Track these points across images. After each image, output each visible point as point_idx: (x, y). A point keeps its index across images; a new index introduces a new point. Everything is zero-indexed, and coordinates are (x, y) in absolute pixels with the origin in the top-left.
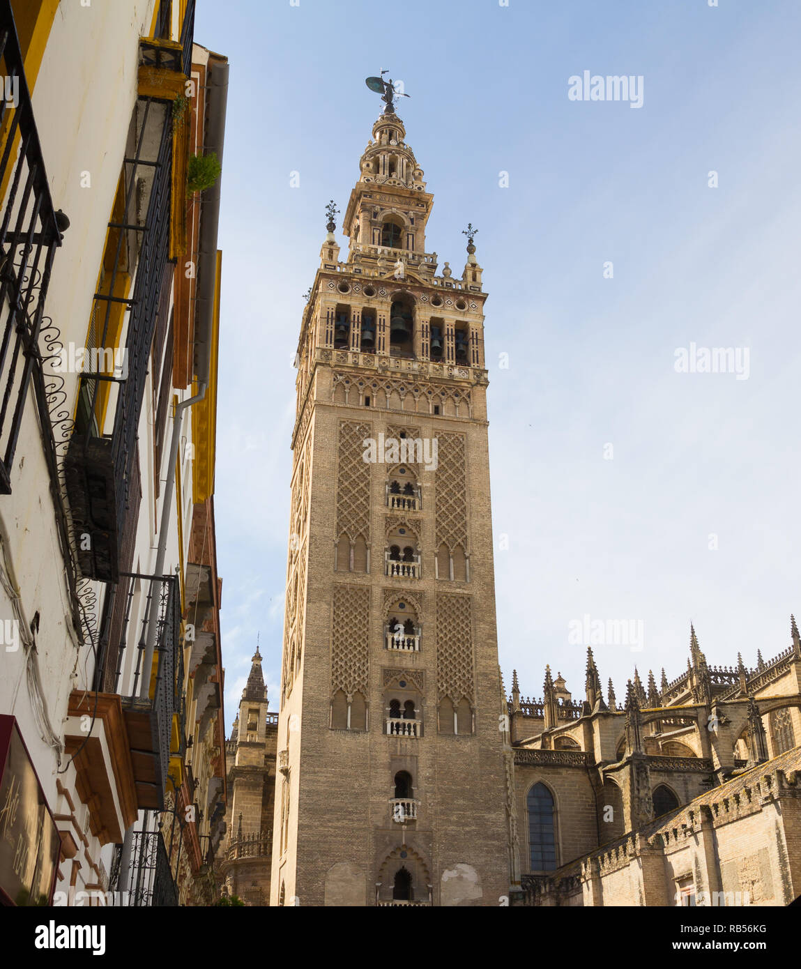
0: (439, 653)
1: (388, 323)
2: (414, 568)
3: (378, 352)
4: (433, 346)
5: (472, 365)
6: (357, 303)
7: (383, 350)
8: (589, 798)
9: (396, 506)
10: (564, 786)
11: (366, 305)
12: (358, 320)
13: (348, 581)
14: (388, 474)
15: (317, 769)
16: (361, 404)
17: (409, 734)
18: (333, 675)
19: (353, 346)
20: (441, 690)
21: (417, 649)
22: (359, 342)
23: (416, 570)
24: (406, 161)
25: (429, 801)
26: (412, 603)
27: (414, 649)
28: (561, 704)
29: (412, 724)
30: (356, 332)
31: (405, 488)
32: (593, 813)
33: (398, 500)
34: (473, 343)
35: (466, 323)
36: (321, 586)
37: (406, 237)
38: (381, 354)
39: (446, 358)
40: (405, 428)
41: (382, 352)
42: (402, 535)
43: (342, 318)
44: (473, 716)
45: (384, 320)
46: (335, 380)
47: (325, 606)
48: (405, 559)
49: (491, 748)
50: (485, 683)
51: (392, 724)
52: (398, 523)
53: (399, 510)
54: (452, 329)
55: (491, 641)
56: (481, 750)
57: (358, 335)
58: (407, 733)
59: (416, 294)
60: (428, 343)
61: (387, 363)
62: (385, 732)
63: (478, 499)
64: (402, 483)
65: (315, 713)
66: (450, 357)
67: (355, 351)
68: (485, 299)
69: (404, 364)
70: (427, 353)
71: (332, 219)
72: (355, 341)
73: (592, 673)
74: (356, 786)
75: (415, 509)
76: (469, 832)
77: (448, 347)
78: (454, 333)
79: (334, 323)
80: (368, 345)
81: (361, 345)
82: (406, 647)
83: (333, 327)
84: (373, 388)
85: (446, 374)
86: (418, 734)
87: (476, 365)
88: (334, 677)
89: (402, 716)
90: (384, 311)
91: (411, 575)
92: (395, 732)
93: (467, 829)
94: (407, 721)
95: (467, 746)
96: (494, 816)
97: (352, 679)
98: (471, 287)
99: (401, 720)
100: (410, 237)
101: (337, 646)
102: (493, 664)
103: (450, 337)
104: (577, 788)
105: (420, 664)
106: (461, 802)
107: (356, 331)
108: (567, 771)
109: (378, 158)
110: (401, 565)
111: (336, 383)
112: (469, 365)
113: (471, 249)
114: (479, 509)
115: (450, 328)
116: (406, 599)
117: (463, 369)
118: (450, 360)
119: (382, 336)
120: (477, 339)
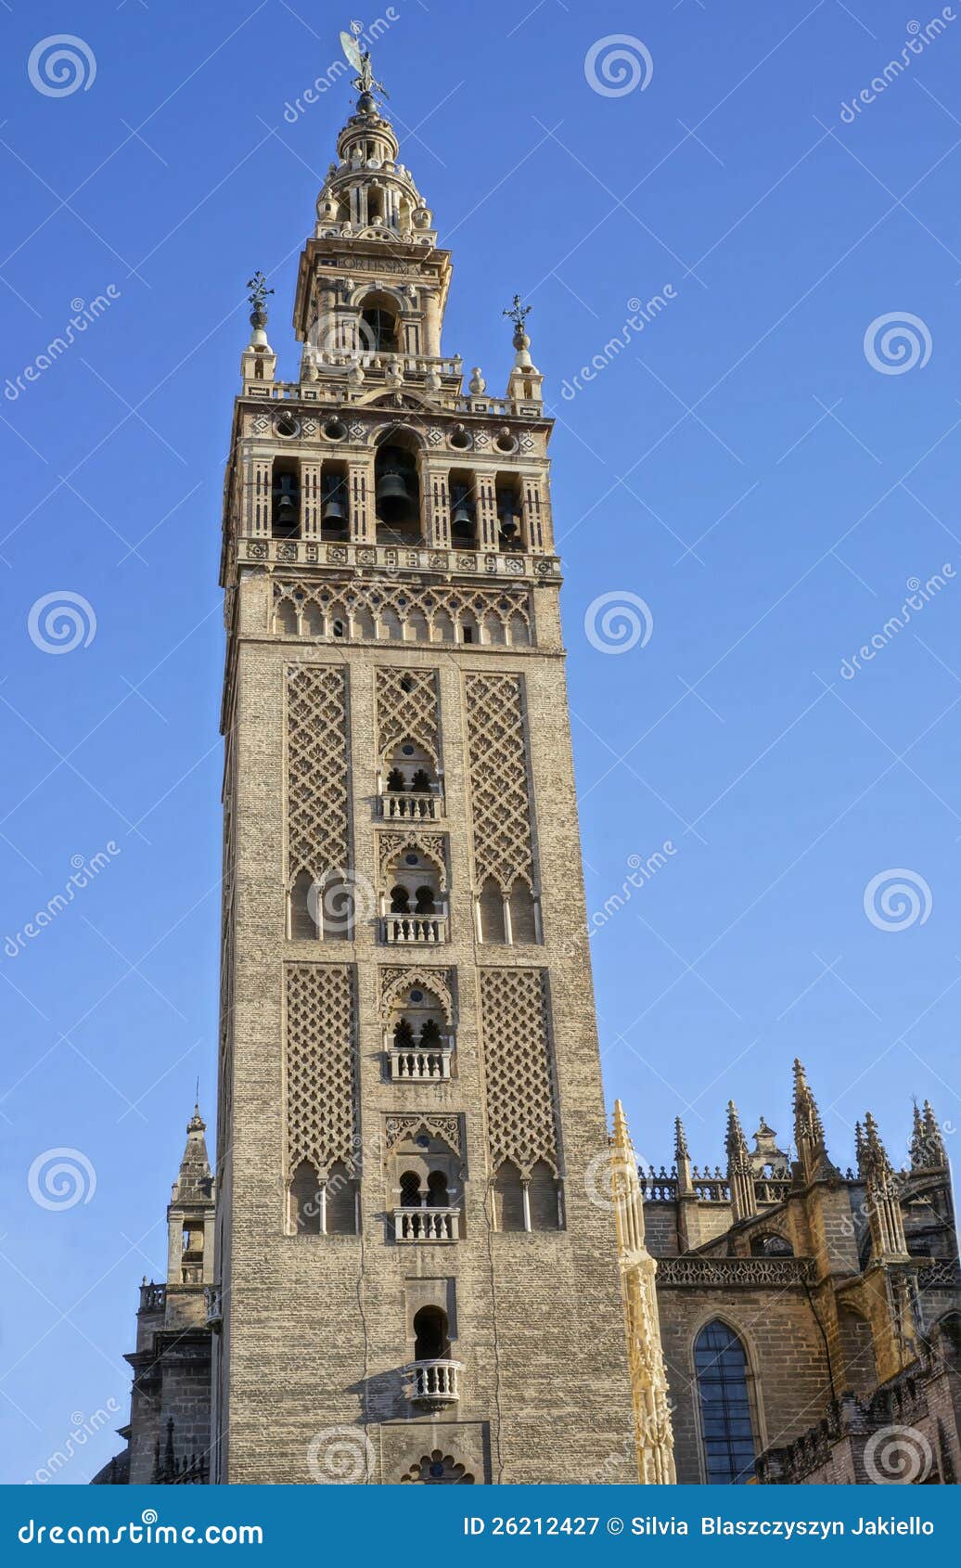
0: (490, 1080)
1: (370, 485)
2: (435, 925)
3: (353, 538)
4: (457, 520)
5: (530, 549)
6: (311, 454)
7: (364, 534)
8: (813, 1346)
9: (397, 813)
10: (764, 1324)
11: (328, 455)
12: (315, 483)
13: (315, 957)
14: (383, 757)
15: (265, 1314)
16: (325, 634)
17: (439, 1235)
18: (290, 1133)
19: (307, 530)
20: (496, 1149)
21: (447, 1074)
22: (319, 523)
23: (441, 929)
24: (399, 194)
25: (481, 1363)
26: (435, 990)
27: (442, 1073)
29: (443, 1215)
30: (311, 506)
31: (413, 781)
32: (822, 1375)
33: (402, 804)
34: (531, 511)
35: (516, 474)
36: (262, 970)
37: (404, 332)
38: (361, 542)
39: (482, 541)
40: (409, 671)
41: (360, 537)
42: (412, 867)
43: (285, 481)
44: (559, 1194)
45: (363, 479)
46: (275, 595)
47: (269, 1006)
48: (419, 910)
49: (597, 1254)
50: (581, 1130)
51: (405, 1220)
52: (404, 844)
53: (403, 822)
54: (490, 488)
55: (586, 1051)
56: (576, 1258)
57: (315, 510)
58: (433, 1235)
59: (421, 430)
60: (447, 515)
61: (371, 559)
62: (390, 1233)
63: (551, 791)
64: (409, 772)
65: (258, 1207)
66: (490, 538)
67: (311, 539)
68: (550, 428)
69: (404, 559)
70: (445, 534)
71: (258, 305)
72: (311, 521)
73: (803, 1106)
74: (339, 1343)
75: (432, 816)
76: (560, 1418)
77: (485, 520)
78: (494, 495)
79: (270, 493)
80: (336, 528)
81: (322, 527)
82: (426, 1073)
83: (269, 498)
84: (347, 604)
85: (482, 567)
86: (456, 1235)
87: (537, 549)
88: (293, 1137)
89: (424, 1203)
90: (362, 465)
91: (431, 938)
92: (411, 1234)
93: (555, 1412)
94: (433, 1211)
95: (551, 1249)
96: (607, 1384)
97: (325, 1138)
98: (522, 409)
99: (423, 1209)
100: (412, 330)
101: (296, 1081)
102: (592, 1094)
103: (487, 503)
104: (790, 1327)
105: (454, 1103)
106: (543, 1359)
107: (311, 503)
108: (768, 1296)
109: (348, 193)
110: (411, 921)
111: (277, 600)
112: (524, 549)
113: (519, 342)
114: (555, 809)
115: (486, 486)
116: (425, 984)
117: (514, 558)
118: (489, 546)
119: (360, 509)
120: (537, 502)
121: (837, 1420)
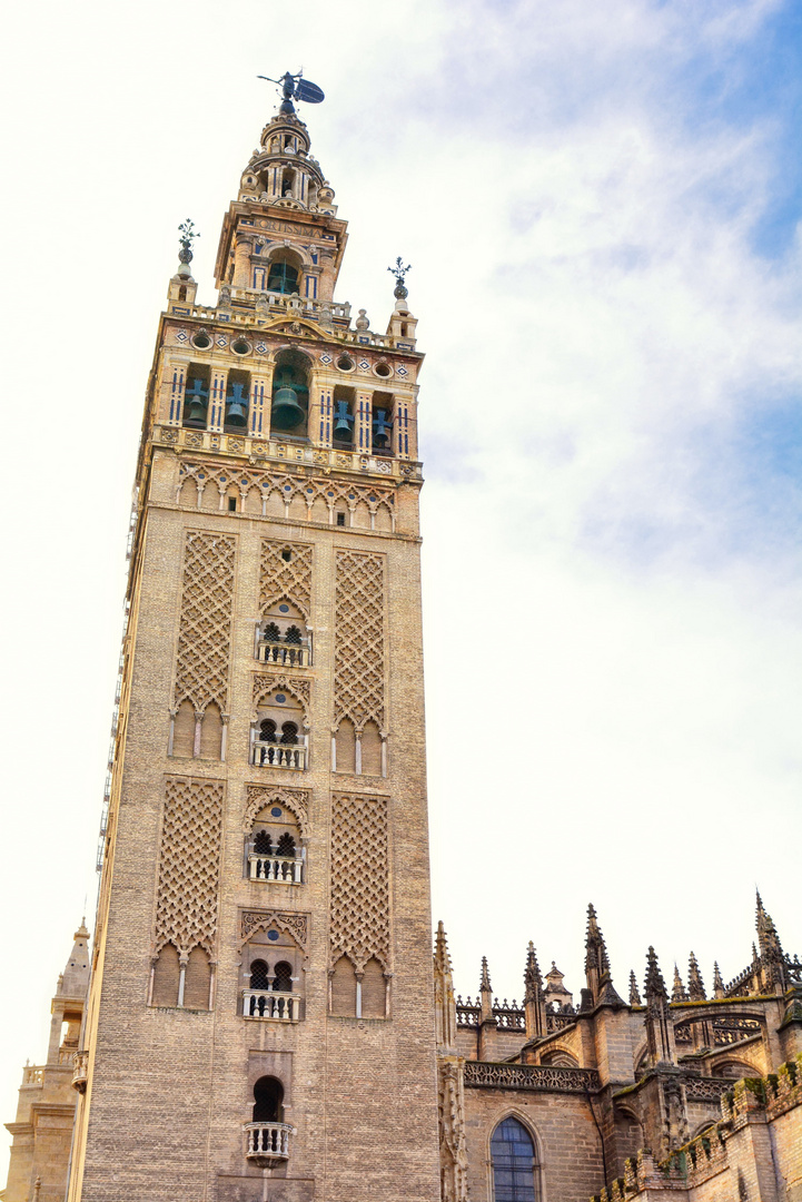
0: (335, 886)
1: (268, 392)
2: (296, 753)
3: (250, 433)
4: (338, 427)
5: (398, 455)
6: (221, 364)
7: (260, 431)
8: (591, 1144)
9: (271, 659)
10: (551, 1123)
11: (235, 366)
12: (222, 387)
13: (189, 772)
14: (262, 611)
15: (123, 1073)
16: (221, 508)
17: (281, 1016)
18: (158, 919)
19: (212, 424)
20: (336, 946)
21: (298, 879)
22: (222, 419)
23: (301, 757)
24: (308, 177)
25: (311, 1128)
26: (293, 808)
27: (293, 879)
28: (556, 1010)
29: (286, 999)
30: (217, 404)
31: (286, 634)
32: (597, 1169)
33: (276, 651)
34: (400, 425)
35: (390, 395)
36: (146, 779)
37: (305, 282)
38: (256, 436)
39: (358, 445)
40: (290, 544)
41: (257, 434)
42: (280, 704)
43: (198, 384)
44: (388, 988)
45: (262, 388)
46: (181, 473)
47: (149, 810)
48: (284, 740)
49: (417, 1041)
50: (408, 935)
51: (253, 999)
52: (274, 685)
53: (276, 666)
54: (367, 404)
55: (419, 869)
56: (400, 1044)
57: (220, 408)
58: (276, 1014)
59: (313, 352)
60: (331, 422)
61: (264, 451)
62: (240, 1011)
63: (402, 651)
64: (283, 626)
65: (125, 980)
66: (364, 443)
67: (215, 430)
68: (421, 361)
69: (291, 453)
70: (328, 436)
71: (187, 245)
72: (216, 417)
73: (595, 943)
74: (187, 1102)
75: (301, 663)
76: (377, 1181)
77: (361, 429)
78: (370, 409)
79: (183, 391)
80: (236, 423)
81: (226, 423)
82: (280, 877)
83: (183, 396)
84: (241, 485)
85: (356, 466)
86: (296, 1016)
87: (404, 455)
88: (160, 923)
89: (270, 987)
90: (262, 376)
91: (293, 764)
92: (257, 1013)
93: (374, 1175)
94: (278, 995)
95: (375, 1037)
96: (419, 1154)
97: (189, 925)
98: (398, 344)
99: (269, 993)
100: (311, 281)
101: (167, 875)
102: (422, 905)
103: (364, 415)
104: (573, 1126)
105: (302, 904)
106: (365, 1129)
107: (217, 402)
108: (556, 1099)
109: (267, 172)
110: (276, 748)
111: (183, 477)
112: (393, 455)
113: (401, 293)
114: (405, 666)
115: (365, 401)
116: (284, 802)
117: (384, 460)
118: (363, 448)
119: (258, 411)
120: (406, 418)
121: (636, 1176)
